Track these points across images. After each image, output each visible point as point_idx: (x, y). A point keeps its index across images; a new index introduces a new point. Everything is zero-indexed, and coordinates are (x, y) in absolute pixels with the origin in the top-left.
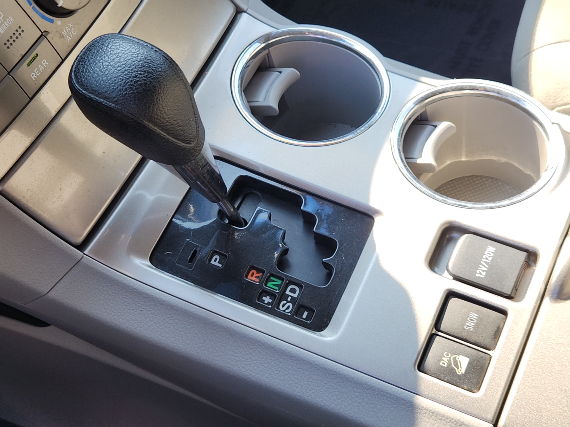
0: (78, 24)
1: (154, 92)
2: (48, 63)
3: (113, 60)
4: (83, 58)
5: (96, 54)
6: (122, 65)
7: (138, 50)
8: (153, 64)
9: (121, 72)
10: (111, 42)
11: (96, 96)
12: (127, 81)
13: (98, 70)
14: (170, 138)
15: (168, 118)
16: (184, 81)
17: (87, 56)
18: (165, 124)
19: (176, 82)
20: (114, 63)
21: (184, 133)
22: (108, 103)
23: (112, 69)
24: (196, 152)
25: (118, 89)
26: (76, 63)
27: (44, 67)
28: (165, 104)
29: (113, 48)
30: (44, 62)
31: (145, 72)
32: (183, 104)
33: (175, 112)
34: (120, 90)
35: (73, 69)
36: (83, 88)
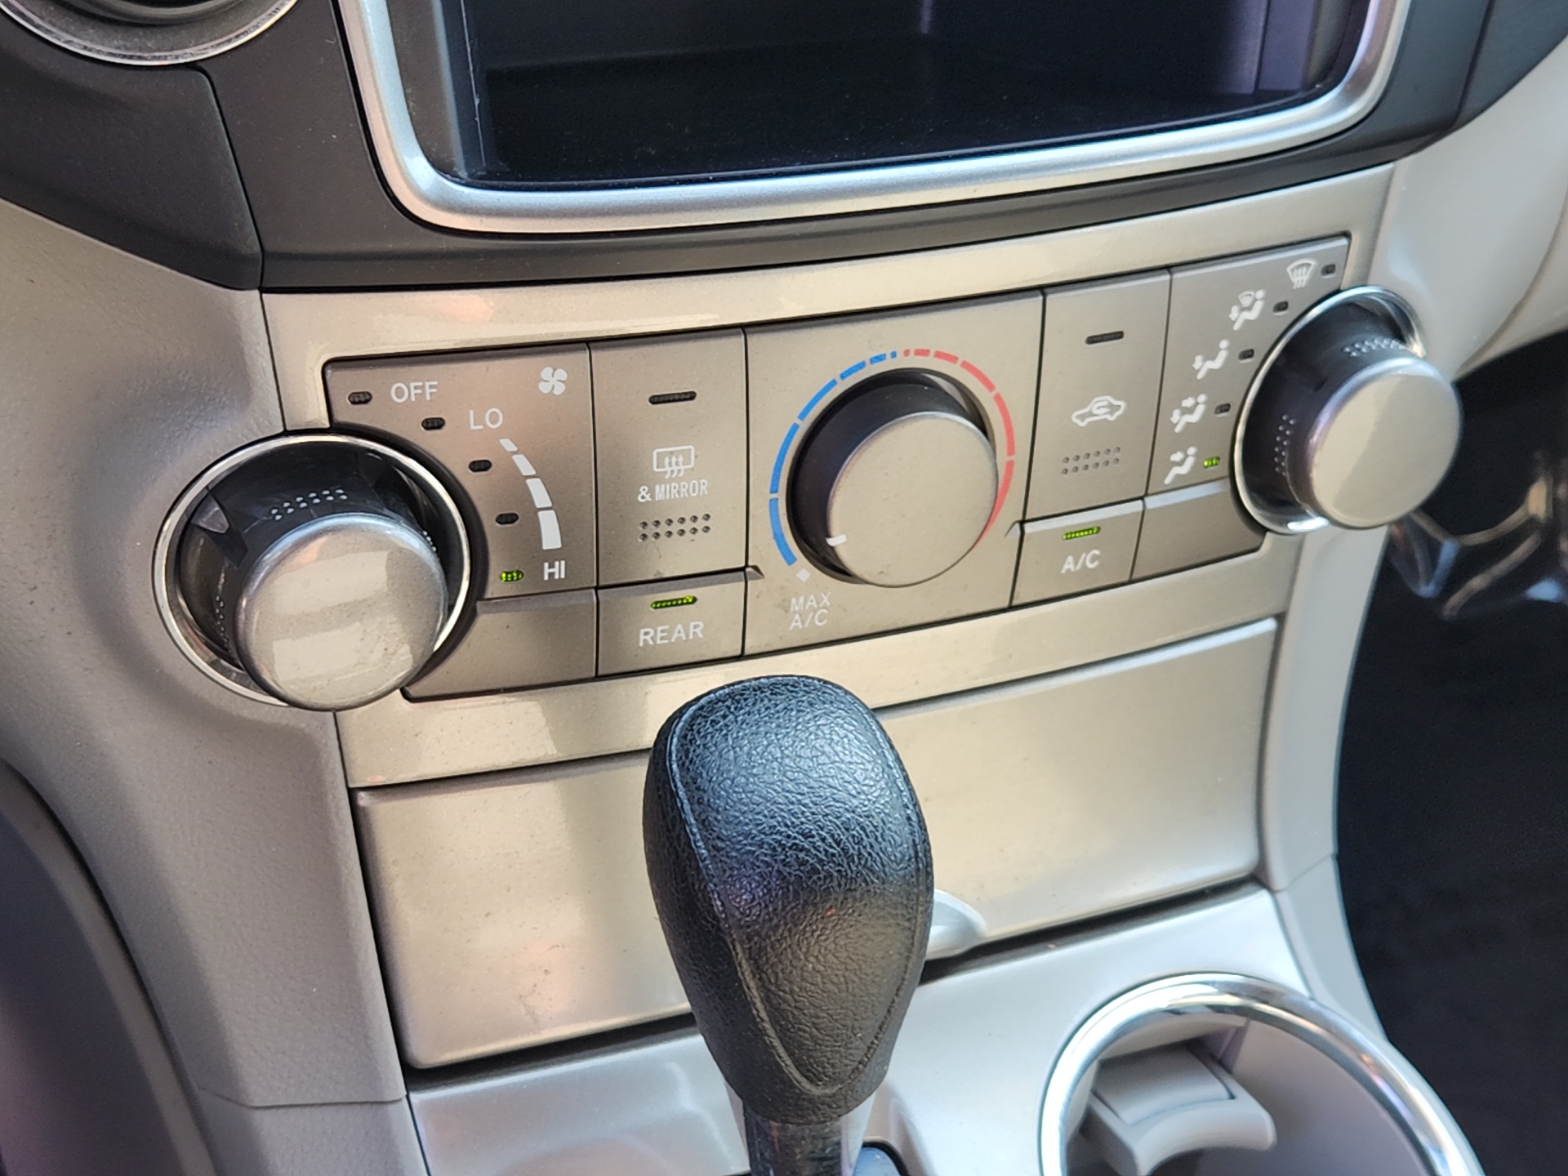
0: (846, 611)
1: (815, 905)
2: (704, 635)
3: (796, 755)
4: (745, 696)
5: (778, 712)
6: (805, 784)
7: (872, 783)
8: (872, 840)
9: (787, 797)
10: (834, 715)
11: (689, 800)
12: (779, 828)
13: (746, 749)
14: (771, 1032)
15: (801, 989)
16: (913, 938)
17: (756, 700)
18: (781, 993)
19: (889, 925)
20: (792, 764)
21: (816, 1050)
22: (698, 837)
23: (774, 774)
24: (814, 1112)
25: (746, 828)
26: (721, 692)
27: (687, 636)
28: (819, 951)
29: (822, 731)
30: (695, 627)
31: (838, 844)
32: (865, 985)
33: (829, 986)
34: (747, 835)
35: (703, 701)
36: (681, 758)
